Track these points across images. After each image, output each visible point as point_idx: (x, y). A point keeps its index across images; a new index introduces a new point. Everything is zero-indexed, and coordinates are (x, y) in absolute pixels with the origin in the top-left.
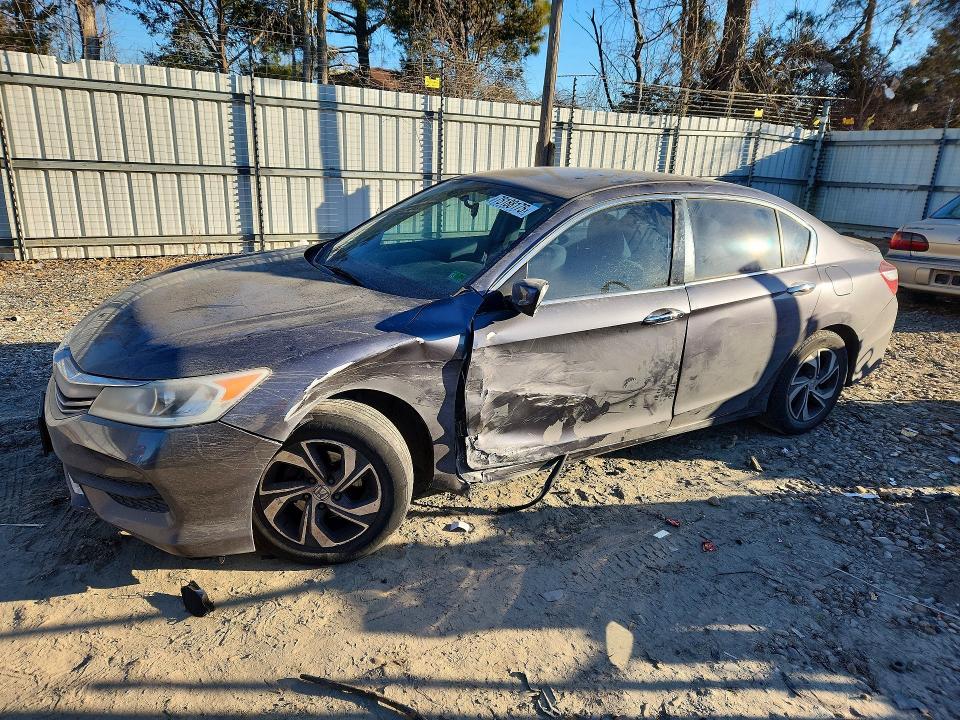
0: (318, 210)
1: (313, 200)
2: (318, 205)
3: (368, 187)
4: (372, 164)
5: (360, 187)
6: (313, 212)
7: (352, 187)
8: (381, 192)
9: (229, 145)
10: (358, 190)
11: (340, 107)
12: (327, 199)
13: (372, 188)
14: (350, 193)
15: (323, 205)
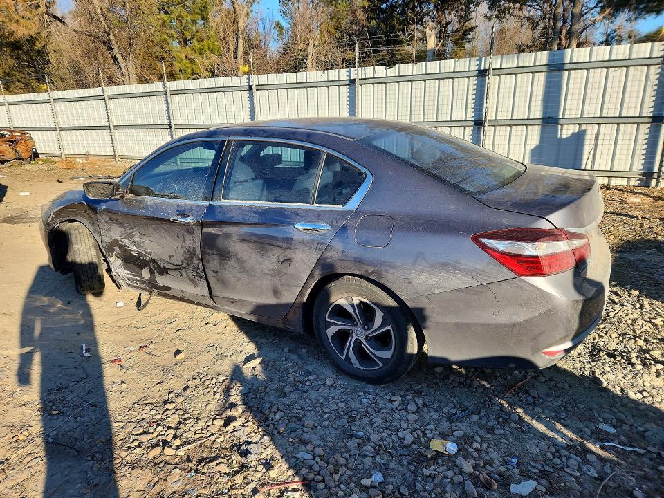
0: (533, 151)
1: (528, 142)
2: (533, 147)
3: (584, 132)
4: (592, 111)
5: (577, 131)
6: (528, 152)
7: (567, 131)
8: (597, 135)
9: (471, 106)
10: (573, 134)
11: (567, 67)
12: (541, 141)
13: (589, 132)
14: (564, 136)
15: (537, 147)
